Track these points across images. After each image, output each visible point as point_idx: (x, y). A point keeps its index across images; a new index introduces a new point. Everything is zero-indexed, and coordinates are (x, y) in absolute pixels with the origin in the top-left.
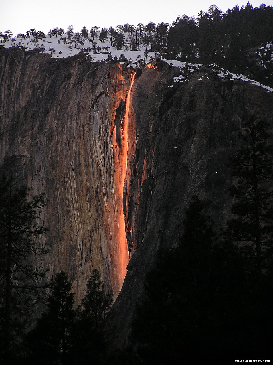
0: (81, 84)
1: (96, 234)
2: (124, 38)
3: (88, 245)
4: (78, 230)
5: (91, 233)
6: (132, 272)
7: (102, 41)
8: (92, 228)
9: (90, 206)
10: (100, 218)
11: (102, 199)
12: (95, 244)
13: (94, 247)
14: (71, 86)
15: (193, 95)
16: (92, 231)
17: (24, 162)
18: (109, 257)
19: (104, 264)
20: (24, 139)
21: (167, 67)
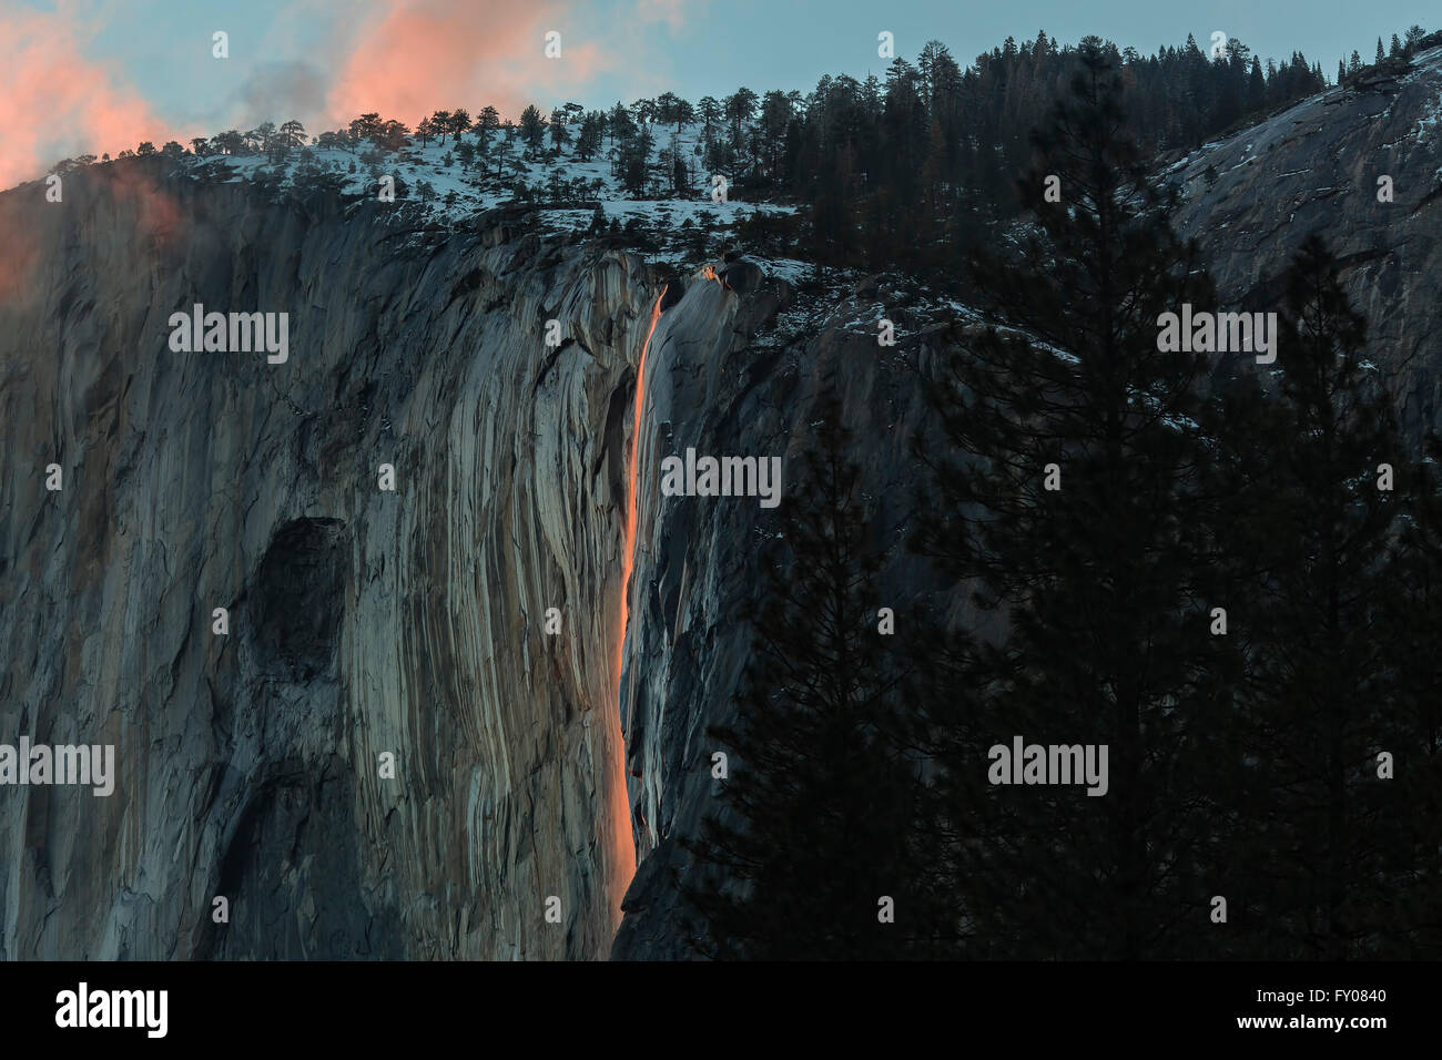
0: (509, 305)
1: (548, 775)
2: (652, 147)
3: (525, 808)
4: (494, 761)
5: (534, 772)
6: (637, 918)
7: (584, 158)
8: (537, 756)
9: (532, 690)
10: (561, 726)
11: (568, 669)
12: (545, 805)
13: (542, 815)
14: (479, 308)
15: (832, 374)
16: (538, 767)
17: (333, 540)
18: (588, 849)
19: (574, 870)
20: (336, 470)
21: (760, 277)
